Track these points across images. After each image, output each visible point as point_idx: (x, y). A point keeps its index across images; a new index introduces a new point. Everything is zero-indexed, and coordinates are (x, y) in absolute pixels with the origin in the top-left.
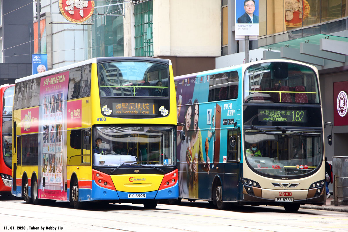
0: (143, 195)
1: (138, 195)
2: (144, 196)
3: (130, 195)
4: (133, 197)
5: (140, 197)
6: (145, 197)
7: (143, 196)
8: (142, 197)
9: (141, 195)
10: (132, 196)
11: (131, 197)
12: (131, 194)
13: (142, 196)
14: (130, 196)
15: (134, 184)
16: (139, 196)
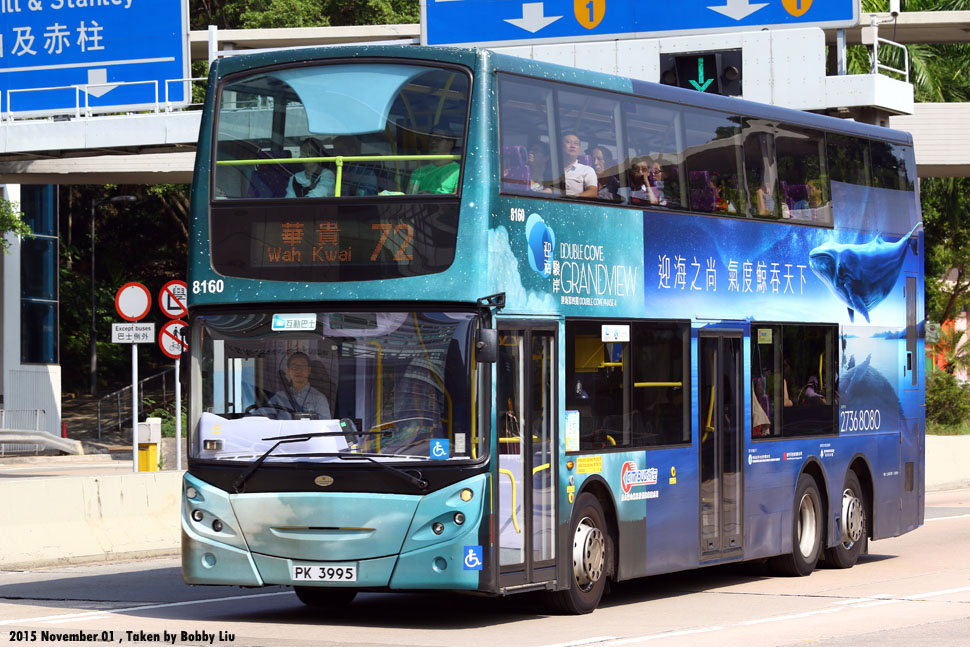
0: (345, 571)
1: (326, 571)
2: (349, 575)
3: (299, 571)
4: (308, 579)
5: (336, 578)
6: (354, 579)
7: (345, 575)
8: (343, 579)
9: (340, 572)
10: (306, 573)
11: (301, 577)
12: (303, 567)
13: (341, 575)
14: (297, 573)
15: (311, 528)
16: (332, 575)
